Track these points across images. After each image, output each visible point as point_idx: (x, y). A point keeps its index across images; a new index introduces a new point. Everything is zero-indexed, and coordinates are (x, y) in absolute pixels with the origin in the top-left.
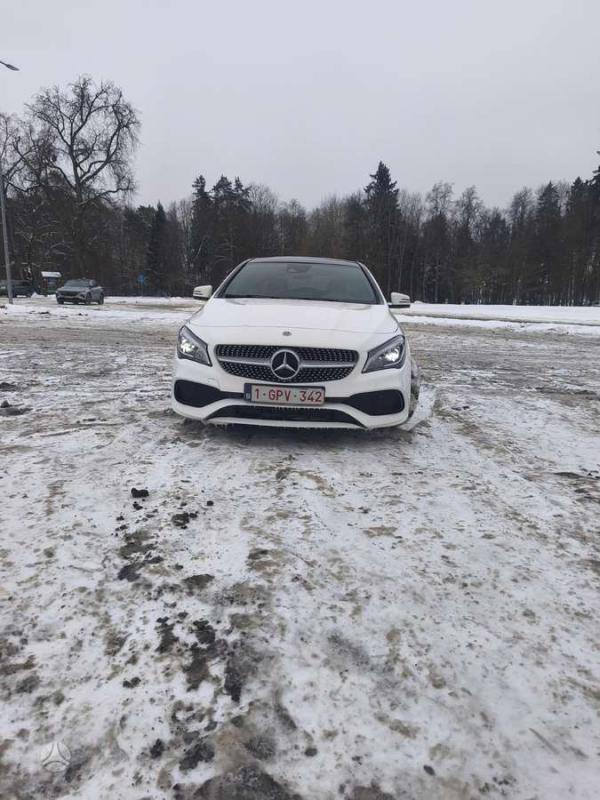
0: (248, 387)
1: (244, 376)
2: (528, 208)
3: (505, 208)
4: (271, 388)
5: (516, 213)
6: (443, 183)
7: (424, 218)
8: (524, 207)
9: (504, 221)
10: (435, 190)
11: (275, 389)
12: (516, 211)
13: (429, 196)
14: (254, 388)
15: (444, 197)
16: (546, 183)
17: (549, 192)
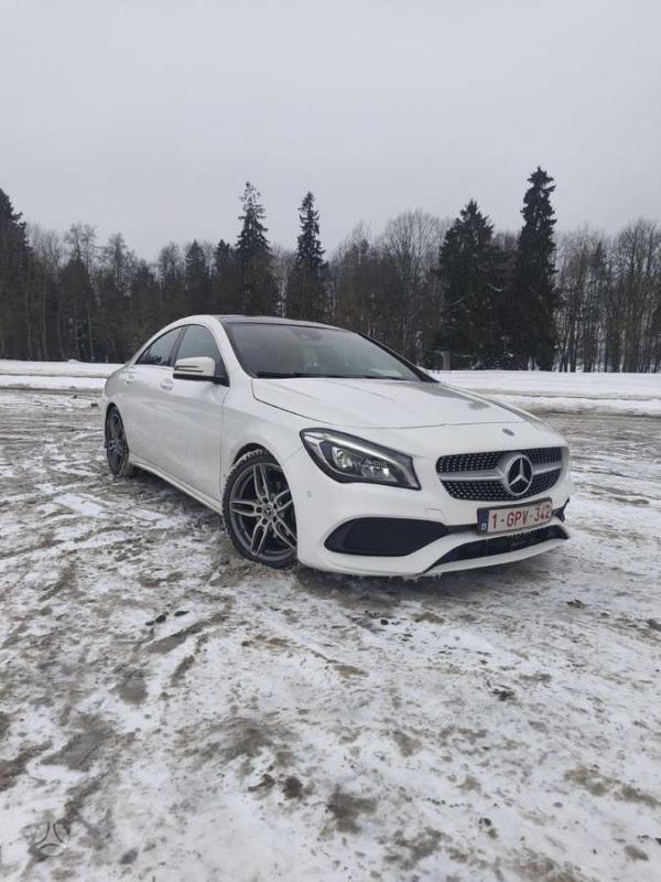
0: (483, 514)
1: (474, 499)
2: (177, 264)
3: (153, 262)
4: (510, 510)
5: (165, 269)
6: (83, 224)
7: (64, 261)
8: (173, 263)
9: (152, 276)
10: (74, 230)
11: (515, 510)
12: (165, 266)
13: (67, 238)
14: (492, 513)
15: (86, 240)
16: (192, 242)
17: (195, 250)
